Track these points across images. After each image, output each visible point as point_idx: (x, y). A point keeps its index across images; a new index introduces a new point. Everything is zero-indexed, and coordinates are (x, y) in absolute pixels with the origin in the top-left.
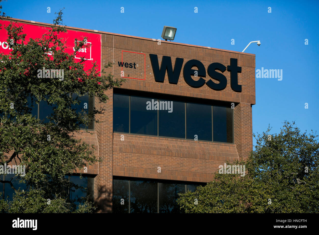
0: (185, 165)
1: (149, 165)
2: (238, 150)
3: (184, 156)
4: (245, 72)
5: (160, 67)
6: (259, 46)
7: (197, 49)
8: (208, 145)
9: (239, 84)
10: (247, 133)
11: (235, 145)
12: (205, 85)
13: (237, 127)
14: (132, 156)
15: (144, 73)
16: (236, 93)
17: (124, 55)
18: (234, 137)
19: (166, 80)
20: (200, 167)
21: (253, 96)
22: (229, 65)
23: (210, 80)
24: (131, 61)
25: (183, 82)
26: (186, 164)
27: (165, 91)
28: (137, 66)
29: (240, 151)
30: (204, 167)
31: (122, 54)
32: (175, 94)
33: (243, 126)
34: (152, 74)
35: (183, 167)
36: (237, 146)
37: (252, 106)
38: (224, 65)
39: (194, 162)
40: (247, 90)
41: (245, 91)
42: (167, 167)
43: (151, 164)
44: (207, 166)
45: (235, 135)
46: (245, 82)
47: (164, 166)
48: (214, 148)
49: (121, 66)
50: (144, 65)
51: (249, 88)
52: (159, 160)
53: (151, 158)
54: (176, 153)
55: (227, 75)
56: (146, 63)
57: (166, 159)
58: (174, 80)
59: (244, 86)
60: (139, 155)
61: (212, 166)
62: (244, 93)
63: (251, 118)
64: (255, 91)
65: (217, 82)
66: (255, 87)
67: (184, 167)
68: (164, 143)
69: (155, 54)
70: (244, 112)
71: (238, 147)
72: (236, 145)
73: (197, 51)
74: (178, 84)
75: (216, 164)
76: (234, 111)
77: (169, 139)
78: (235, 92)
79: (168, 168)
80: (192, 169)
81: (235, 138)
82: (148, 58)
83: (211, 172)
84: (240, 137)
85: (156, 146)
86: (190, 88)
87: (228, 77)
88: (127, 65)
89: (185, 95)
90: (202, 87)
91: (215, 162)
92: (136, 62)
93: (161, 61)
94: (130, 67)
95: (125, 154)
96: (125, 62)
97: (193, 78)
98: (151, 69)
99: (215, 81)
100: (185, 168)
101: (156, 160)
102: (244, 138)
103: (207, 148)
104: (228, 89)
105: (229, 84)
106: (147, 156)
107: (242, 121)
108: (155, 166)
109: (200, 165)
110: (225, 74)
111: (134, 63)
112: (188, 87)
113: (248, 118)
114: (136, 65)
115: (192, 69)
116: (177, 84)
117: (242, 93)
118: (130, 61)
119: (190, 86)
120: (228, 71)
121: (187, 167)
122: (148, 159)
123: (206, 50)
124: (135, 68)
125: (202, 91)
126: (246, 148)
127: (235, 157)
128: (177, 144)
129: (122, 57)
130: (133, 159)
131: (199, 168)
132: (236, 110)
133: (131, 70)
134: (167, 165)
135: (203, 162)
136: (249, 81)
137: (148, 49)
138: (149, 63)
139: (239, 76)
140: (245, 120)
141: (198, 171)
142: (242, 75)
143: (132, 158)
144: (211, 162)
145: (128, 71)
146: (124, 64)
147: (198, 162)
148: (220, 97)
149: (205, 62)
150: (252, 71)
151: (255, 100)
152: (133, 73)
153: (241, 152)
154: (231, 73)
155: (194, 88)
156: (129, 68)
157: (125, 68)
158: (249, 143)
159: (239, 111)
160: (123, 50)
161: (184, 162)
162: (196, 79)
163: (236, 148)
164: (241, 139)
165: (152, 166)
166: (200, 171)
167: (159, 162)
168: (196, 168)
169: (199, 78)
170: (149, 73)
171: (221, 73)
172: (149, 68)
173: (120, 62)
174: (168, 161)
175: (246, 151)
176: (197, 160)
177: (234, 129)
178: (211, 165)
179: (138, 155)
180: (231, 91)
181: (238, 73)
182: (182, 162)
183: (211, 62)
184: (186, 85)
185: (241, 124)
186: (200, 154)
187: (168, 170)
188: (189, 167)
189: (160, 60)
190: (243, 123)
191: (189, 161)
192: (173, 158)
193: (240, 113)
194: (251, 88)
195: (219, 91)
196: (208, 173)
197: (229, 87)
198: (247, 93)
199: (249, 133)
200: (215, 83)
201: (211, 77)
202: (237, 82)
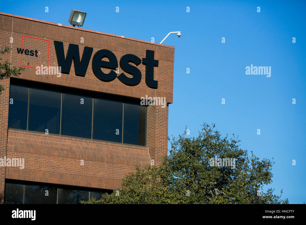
0: (89, 169)
1: (48, 168)
2: (151, 154)
3: (89, 158)
4: (162, 67)
5: (65, 56)
6: (180, 37)
7: (109, 38)
8: (117, 147)
9: (155, 79)
10: (162, 135)
11: (148, 148)
12: (117, 79)
13: (150, 128)
14: (29, 157)
15: (47, 62)
16: (151, 90)
17: (24, 41)
18: (147, 139)
19: (72, 71)
20: (107, 171)
21: (170, 93)
22: (145, 57)
23: (123, 74)
24: (32, 48)
25: (91, 75)
26: (91, 168)
27: (70, 84)
28: (39, 53)
29: (153, 155)
30: (111, 172)
31: (22, 39)
32: (82, 88)
33: (158, 127)
34: (56, 63)
35: (87, 171)
36: (149, 150)
37: (169, 104)
38: (139, 57)
39: (100, 166)
40: (163, 87)
41: (161, 88)
42: (69, 170)
43: (50, 166)
44: (115, 171)
45: (148, 137)
46: (161, 77)
47: (65, 170)
48: (123, 150)
49: (20, 53)
50: (47, 53)
51: (166, 84)
52: (60, 162)
53: (51, 160)
54: (80, 155)
55: (142, 68)
56: (50, 51)
57: (68, 162)
58: (81, 72)
59: (160, 82)
60: (38, 156)
61: (120, 171)
62: (160, 89)
63: (167, 118)
64: (172, 88)
65: (130, 76)
66: (173, 84)
67: (89, 171)
68: (66, 143)
69: (60, 41)
70: (159, 111)
71: (151, 151)
72: (149, 148)
73: (109, 40)
74: (85, 76)
75: (125, 169)
76: (149, 109)
77: (73, 139)
78: (150, 88)
79: (70, 172)
80: (97, 174)
81: (148, 140)
82: (52, 45)
83: (118, 178)
84: (153, 139)
85: (57, 146)
86: (100, 82)
87: (143, 71)
88: (27, 52)
89: (93, 90)
90: (113, 82)
91: (124, 167)
92: (38, 49)
93: (67, 50)
94: (30, 54)
95: (21, 154)
96: (25, 49)
97: (103, 70)
98: (55, 58)
99: (127, 74)
100: (89, 173)
101: (57, 162)
102: (158, 141)
103: (116, 151)
104: (142, 85)
105: (143, 79)
106: (46, 157)
107: (157, 122)
108: (55, 169)
109: (106, 170)
110: (139, 67)
111: (36, 50)
112: (97, 81)
113: (163, 118)
114: (37, 52)
115: (102, 60)
116: (84, 76)
117: (158, 89)
118: (31, 47)
119: (99, 80)
120: (143, 64)
121: (92, 171)
122: (48, 161)
123: (119, 39)
124: (36, 56)
125: (112, 86)
126: (160, 152)
127: (147, 162)
128: (82, 145)
129: (22, 42)
130: (30, 161)
131: (105, 173)
132: (151, 109)
133: (31, 57)
134: (69, 168)
135: (110, 167)
136: (166, 76)
137: (53, 35)
138: (53, 51)
139: (155, 70)
140: (160, 121)
141: (104, 176)
142: (158, 69)
143: (28, 159)
144: (120, 166)
145: (29, 59)
146: (24, 50)
147: (104, 166)
148: (132, 93)
149: (118, 52)
150: (170, 65)
151: (172, 98)
152: (34, 61)
153: (154, 157)
154: (146, 67)
155: (104, 82)
156: (29, 56)
157: (25, 56)
158: (164, 147)
159: (153, 110)
160: (24, 35)
161: (89, 166)
162: (106, 72)
163: (149, 152)
164: (154, 142)
165: (52, 168)
166: (106, 176)
167: (60, 164)
168: (102, 173)
169: (110, 71)
170: (53, 63)
171: (135, 66)
172: (53, 56)
173: (19, 48)
174: (71, 164)
175: (159, 156)
176: (104, 164)
177: (148, 130)
178: (120, 169)
179: (36, 156)
180: (145, 87)
181: (154, 67)
182: (87, 166)
183: (124, 54)
184: (94, 78)
185: (156, 125)
186: (108, 157)
187: (70, 174)
188: (94, 172)
189: (66, 49)
190: (158, 124)
191: (95, 165)
192: (77, 161)
193: (155, 112)
194: (169, 85)
195: (132, 87)
196: (116, 179)
197: (144, 82)
198: (163, 90)
199: (164, 136)
200: (128, 77)
201: (123, 70)
202: (153, 77)
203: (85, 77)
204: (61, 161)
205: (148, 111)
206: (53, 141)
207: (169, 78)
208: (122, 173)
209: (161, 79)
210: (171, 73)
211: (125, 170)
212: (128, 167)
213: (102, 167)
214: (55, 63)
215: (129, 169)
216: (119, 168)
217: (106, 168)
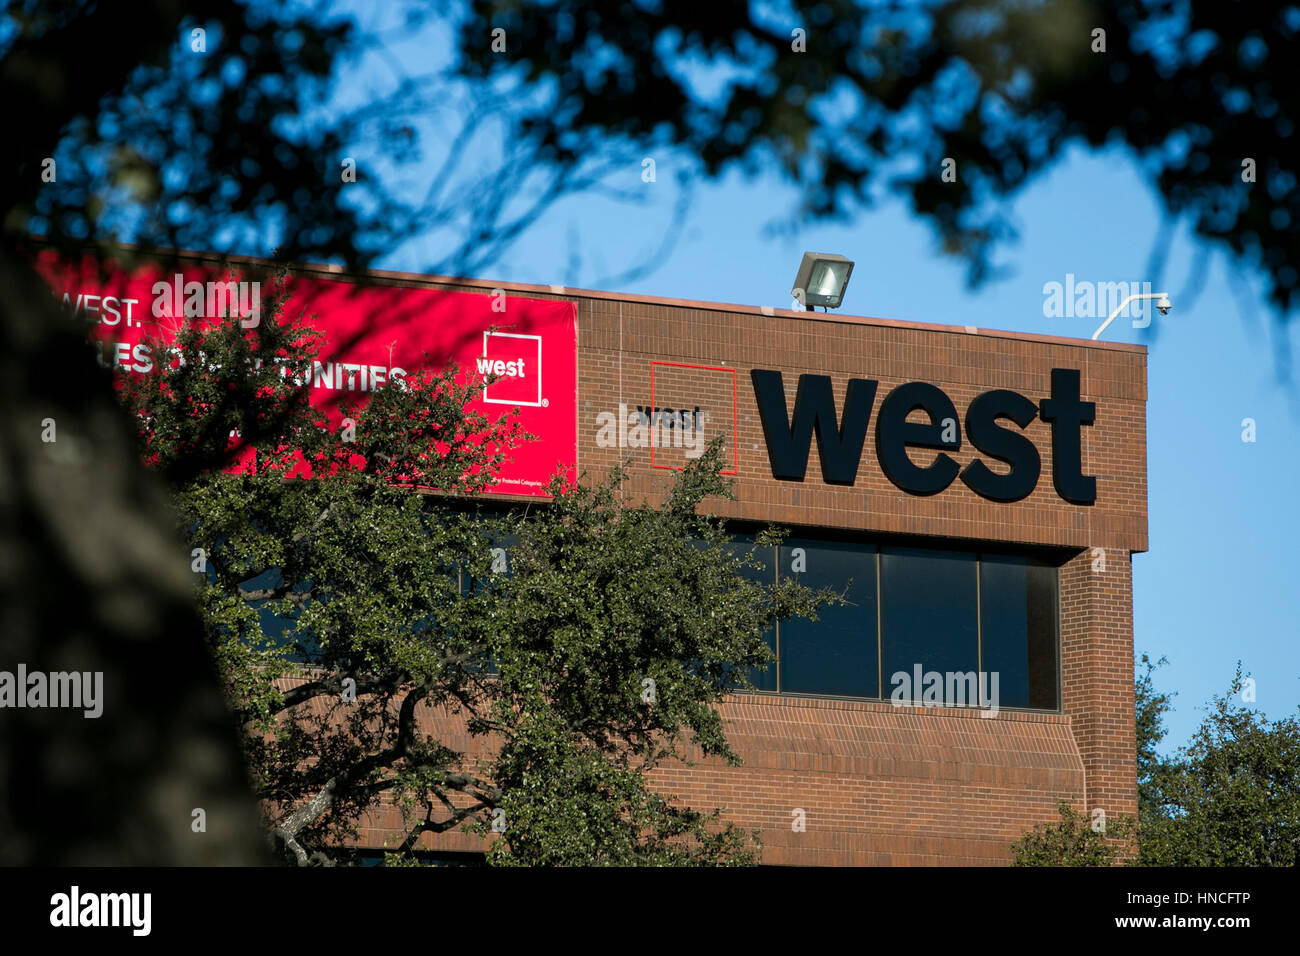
0: (882, 808)
1: (750, 812)
2: (1082, 739)
3: (880, 769)
4: (1107, 423)
6: (1166, 313)
7: (928, 338)
8: (967, 722)
9: (1086, 471)
10: (1117, 671)
11: (1068, 719)
12: (958, 484)
13: (1074, 643)
14: (691, 779)
15: (731, 445)
16: (1073, 509)
17: (658, 380)
18: (1064, 684)
19: (813, 469)
20: (941, 812)
21: (1138, 516)
22: (1048, 396)
23: (978, 463)
24: (684, 400)
25: (875, 475)
26: (889, 803)
27: (807, 515)
29: (1088, 744)
30: (954, 812)
31: (652, 374)
33: (1102, 641)
34: (760, 448)
35: (875, 814)
36: (1074, 722)
38: (1028, 397)
39: (916, 792)
40: (1113, 495)
41: (1108, 500)
43: (758, 807)
44: (964, 807)
45: (1066, 678)
46: (1106, 461)
48: (988, 732)
50: (729, 416)
51: (1123, 485)
52: (786, 791)
53: (760, 783)
54: (848, 760)
55: (1039, 434)
56: (740, 406)
57: (813, 786)
58: (840, 472)
59: (1105, 478)
61: (983, 808)
62: (1105, 506)
63: (1130, 605)
64: (1145, 498)
65: (1001, 469)
66: (1145, 481)
67: (881, 814)
68: (801, 720)
69: (773, 369)
70: (1105, 585)
71: (1081, 727)
72: (1074, 717)
73: (928, 344)
74: (856, 482)
76: (1064, 577)
77: (822, 703)
78: (1069, 505)
79: (821, 822)
80: (909, 822)
81: (1066, 689)
82: (746, 386)
83: (977, 831)
84: (1086, 687)
85: (774, 734)
86: (902, 497)
87: (1044, 445)
89: (884, 528)
90: (947, 493)
91: (996, 791)
92: (702, 402)
93: (795, 396)
95: (666, 772)
97: (913, 456)
98: (758, 430)
99: (992, 463)
100: (882, 820)
101: (777, 790)
102: (1104, 692)
103: (963, 735)
104: (1043, 495)
105: (1046, 473)
106: (744, 777)
107: (1099, 624)
109: (937, 805)
110: (1031, 432)
112: (893, 494)
113: (1119, 609)
115: (908, 419)
116: (851, 483)
117: (1095, 507)
118: (680, 400)
119: (900, 491)
120: (1044, 419)
121: (889, 815)
122: (750, 789)
123: (959, 340)
125: (945, 507)
126: (1112, 732)
127: (1070, 769)
128: (851, 723)
129: (653, 385)
130: (693, 791)
131: (935, 817)
132: (1072, 576)
134: (816, 810)
135: (949, 795)
136: (1121, 457)
137: (746, 348)
138: (749, 406)
139: (1086, 438)
140: (1109, 619)
141: (930, 828)
142: (1095, 433)
143: (689, 785)
144: (981, 790)
147: (930, 793)
148: (1012, 527)
149: (957, 387)
150: (1133, 414)
151: (1148, 534)
153: (1093, 749)
154: (1053, 429)
155: (915, 498)
158: (1125, 711)
159: (1082, 580)
160: (656, 361)
161: (881, 796)
162: (922, 462)
163: (1071, 732)
164: (1092, 697)
165: (765, 813)
166: (937, 829)
168: (926, 817)
170: (751, 447)
171: (1015, 428)
172: (751, 424)
174: (824, 793)
175: (1111, 743)
176: (927, 787)
177: (1063, 650)
178: (981, 802)
179: (714, 775)
180: (1054, 501)
181: (1082, 427)
182: (873, 796)
183: (979, 389)
184: (885, 487)
185: (1095, 635)
186: (940, 762)
187: (821, 829)
188: (898, 815)
189: (791, 391)
190: (1102, 630)
191: (899, 791)
192: (840, 782)
193: (1090, 590)
194: (1132, 485)
195: (1009, 505)
196: (970, 837)
197: (1047, 484)
198: (1114, 507)
199: (1123, 671)
200: (995, 471)
201: (979, 450)
202: (1079, 465)
203: (855, 487)
204: (791, 785)
205: (1062, 582)
206: (760, 717)
207: (1132, 463)
208: (989, 814)
209: (1105, 466)
210: (1138, 442)
211: (999, 803)
212: (1008, 792)
213: (921, 799)
214: (756, 446)
215: (1010, 798)
216: (976, 796)
217: (935, 799)
